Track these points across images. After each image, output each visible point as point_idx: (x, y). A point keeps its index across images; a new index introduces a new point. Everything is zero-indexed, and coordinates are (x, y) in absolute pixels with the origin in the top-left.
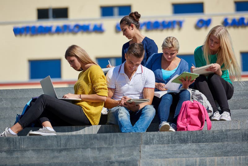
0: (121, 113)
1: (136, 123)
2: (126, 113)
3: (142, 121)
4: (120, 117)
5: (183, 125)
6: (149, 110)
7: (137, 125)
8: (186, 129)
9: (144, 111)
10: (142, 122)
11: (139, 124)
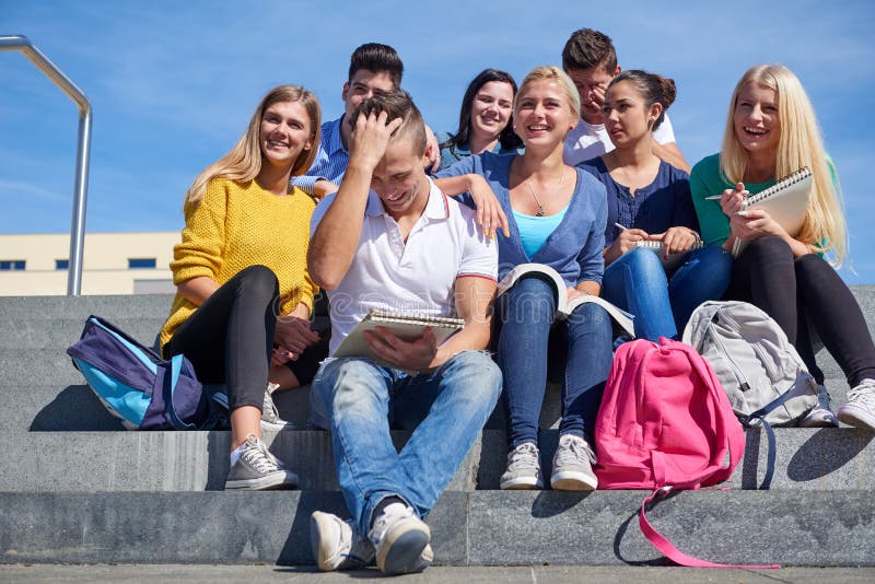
0: (347, 389)
1: (415, 433)
2: (371, 390)
3: (440, 422)
4: (341, 407)
5: (629, 453)
6: (474, 375)
7: (417, 442)
8: (648, 473)
9: (450, 380)
10: (442, 427)
11: (426, 441)
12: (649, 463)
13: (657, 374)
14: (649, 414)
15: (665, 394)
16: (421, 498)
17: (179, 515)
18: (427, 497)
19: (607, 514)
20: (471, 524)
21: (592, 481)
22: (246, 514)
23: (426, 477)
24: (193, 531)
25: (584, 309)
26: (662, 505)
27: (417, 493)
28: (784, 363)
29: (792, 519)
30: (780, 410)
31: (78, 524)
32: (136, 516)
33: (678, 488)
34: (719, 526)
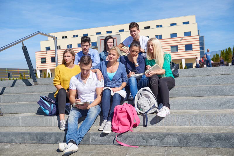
2: (74, 116)
3: (86, 122)
4: (69, 120)
5: (116, 126)
6: (92, 113)
8: (118, 130)
12: (118, 128)
13: (120, 113)
14: (119, 120)
15: (122, 116)
16: (81, 136)
17: (48, 136)
18: (82, 136)
19: (112, 137)
20: (91, 138)
22: (58, 136)
23: (82, 132)
24: (50, 139)
26: (121, 135)
27: (80, 135)
28: (151, 102)
29: (142, 138)
30: (150, 111)
31: (34, 138)
32: (42, 136)
33: (122, 133)
34: (130, 139)
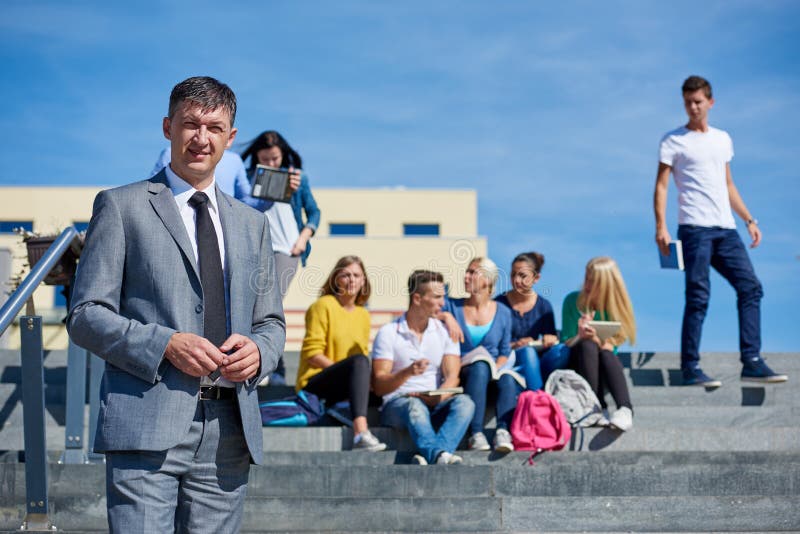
0: (415, 410)
1: (442, 428)
2: (424, 411)
3: (451, 425)
4: (413, 418)
5: (525, 437)
7: (443, 431)
8: (533, 445)
9: (454, 407)
12: (533, 441)
13: (537, 405)
14: (533, 421)
15: (540, 414)
21: (511, 447)
23: (448, 446)
25: (504, 377)
26: (538, 457)
28: (589, 400)
30: (586, 420)
33: (544, 450)
